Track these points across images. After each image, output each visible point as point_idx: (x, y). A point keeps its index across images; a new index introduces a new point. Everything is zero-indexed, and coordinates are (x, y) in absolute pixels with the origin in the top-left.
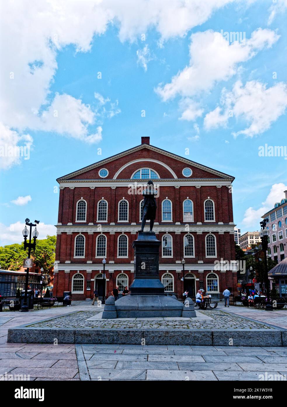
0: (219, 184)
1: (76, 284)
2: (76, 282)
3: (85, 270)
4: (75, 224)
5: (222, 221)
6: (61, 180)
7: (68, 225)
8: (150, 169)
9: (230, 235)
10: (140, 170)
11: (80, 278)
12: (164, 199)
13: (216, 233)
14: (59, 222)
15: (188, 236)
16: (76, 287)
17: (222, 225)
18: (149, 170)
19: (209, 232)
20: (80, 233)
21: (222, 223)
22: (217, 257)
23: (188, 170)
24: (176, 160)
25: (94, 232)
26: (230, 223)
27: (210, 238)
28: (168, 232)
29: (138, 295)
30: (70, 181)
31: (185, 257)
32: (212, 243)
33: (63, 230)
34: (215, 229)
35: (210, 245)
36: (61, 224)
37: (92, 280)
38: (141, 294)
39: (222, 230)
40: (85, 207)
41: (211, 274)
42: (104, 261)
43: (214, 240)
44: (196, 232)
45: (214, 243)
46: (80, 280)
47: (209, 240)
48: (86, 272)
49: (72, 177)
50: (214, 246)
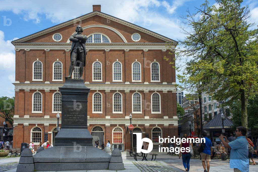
0: (164, 48)
1: (35, 136)
2: (35, 134)
3: (43, 124)
4: (32, 82)
5: (166, 81)
6: (16, 43)
7: (25, 83)
8: (102, 34)
9: (173, 93)
10: (92, 35)
11: (39, 131)
12: (115, 61)
13: (161, 92)
14: (16, 80)
15: (136, 94)
16: (35, 139)
17: (166, 85)
18: (100, 35)
19: (155, 91)
20: (37, 91)
21: (165, 83)
22: (161, 113)
23: (137, 35)
24: (126, 26)
25: (50, 90)
26: (173, 83)
27: (155, 96)
28: (119, 90)
29: (63, 145)
30: (25, 44)
31: (133, 112)
32: (157, 100)
33: (20, 88)
34: (160, 89)
35: (155, 103)
36: (18, 82)
37: (49, 132)
38: (66, 145)
39: (165, 89)
40: (41, 67)
41: (156, 128)
42: (58, 116)
43: (159, 98)
44: (144, 91)
45: (159, 100)
46: (38, 133)
47: (155, 98)
48: (44, 125)
49: (26, 40)
50: (159, 103)
